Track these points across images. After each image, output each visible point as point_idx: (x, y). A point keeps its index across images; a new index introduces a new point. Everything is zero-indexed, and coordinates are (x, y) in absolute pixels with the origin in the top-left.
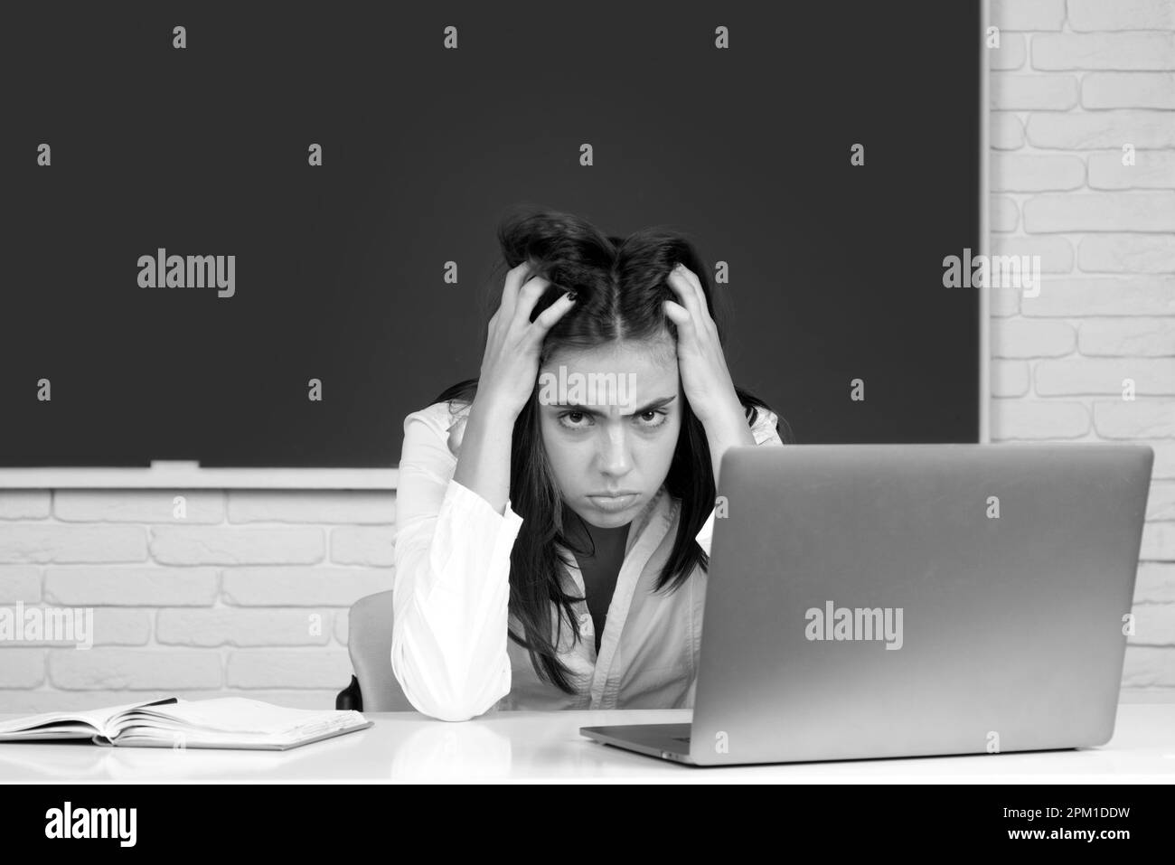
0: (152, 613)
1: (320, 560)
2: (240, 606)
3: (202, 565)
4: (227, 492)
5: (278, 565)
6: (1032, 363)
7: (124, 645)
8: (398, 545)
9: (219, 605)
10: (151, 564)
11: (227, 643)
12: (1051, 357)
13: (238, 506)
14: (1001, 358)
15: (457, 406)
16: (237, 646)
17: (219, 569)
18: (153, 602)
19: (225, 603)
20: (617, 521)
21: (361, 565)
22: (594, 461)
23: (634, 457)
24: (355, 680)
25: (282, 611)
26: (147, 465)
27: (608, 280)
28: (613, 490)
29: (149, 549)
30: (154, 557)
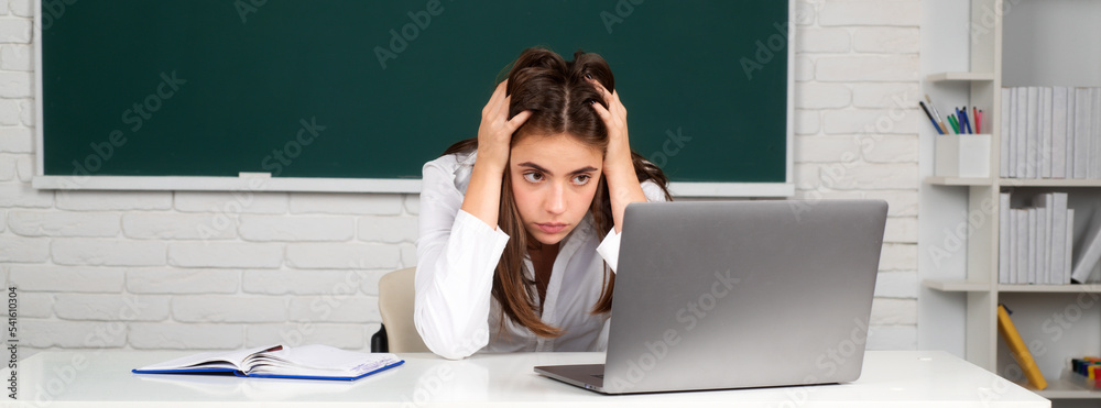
0: (240, 272)
1: (351, 238)
2: (297, 268)
3: (272, 241)
4: (289, 193)
5: (323, 241)
6: (822, 112)
7: (221, 293)
8: (419, 246)
9: (284, 268)
10: (239, 240)
11: (289, 293)
12: (835, 109)
13: (296, 202)
14: (802, 109)
15: (461, 157)
16: (296, 294)
17: (283, 244)
18: (240, 265)
19: (288, 266)
20: (553, 239)
21: (378, 241)
22: (544, 203)
23: (568, 204)
24: (383, 326)
25: (326, 272)
26: (237, 175)
27: (562, 93)
28: (554, 222)
29: (237, 229)
30: (241, 236)
